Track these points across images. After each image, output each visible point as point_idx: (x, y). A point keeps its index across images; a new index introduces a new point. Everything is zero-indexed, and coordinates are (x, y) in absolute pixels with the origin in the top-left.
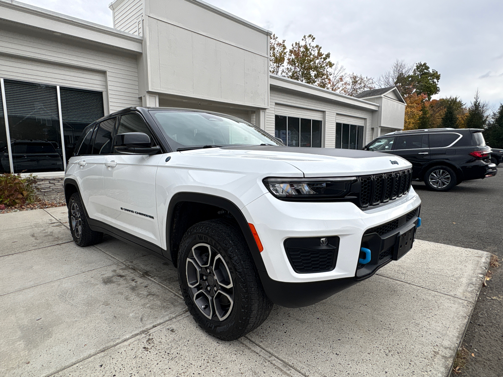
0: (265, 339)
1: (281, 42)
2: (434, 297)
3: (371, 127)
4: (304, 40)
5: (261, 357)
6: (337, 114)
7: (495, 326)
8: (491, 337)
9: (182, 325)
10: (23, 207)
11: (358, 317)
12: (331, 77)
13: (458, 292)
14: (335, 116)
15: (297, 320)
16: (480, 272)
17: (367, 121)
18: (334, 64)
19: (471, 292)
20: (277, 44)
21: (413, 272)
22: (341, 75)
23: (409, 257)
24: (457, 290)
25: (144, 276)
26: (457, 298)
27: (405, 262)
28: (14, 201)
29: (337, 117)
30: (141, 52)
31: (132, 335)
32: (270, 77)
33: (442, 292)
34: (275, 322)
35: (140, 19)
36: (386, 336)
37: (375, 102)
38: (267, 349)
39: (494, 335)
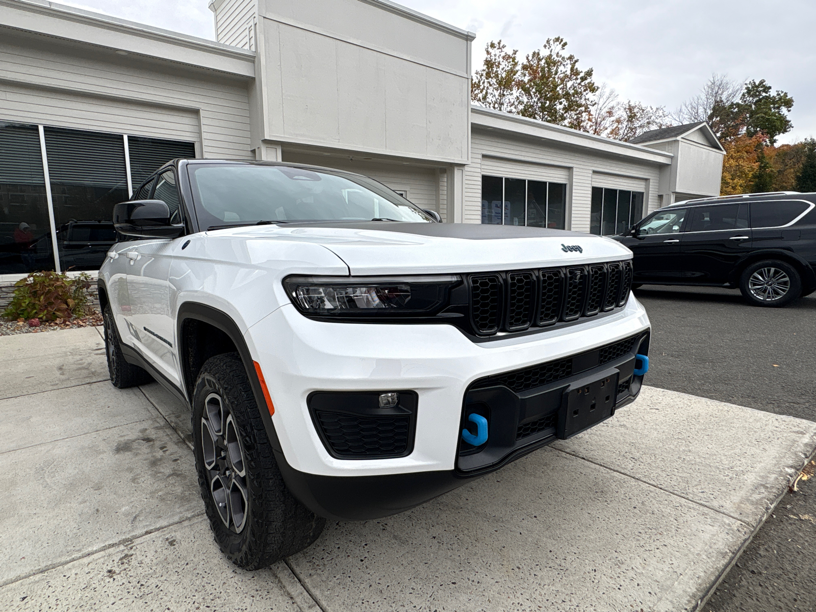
0: (319, 572)
1: (510, 53)
2: (676, 508)
3: (657, 194)
4: (548, 46)
5: (295, 605)
6: (595, 172)
7: (786, 577)
8: (771, 600)
9: (193, 533)
10: (67, 323)
11: (510, 540)
12: (593, 110)
13: (728, 502)
14: (590, 175)
15: (395, 537)
16: (790, 462)
17: (651, 184)
18: (598, 88)
19: (756, 503)
20: (503, 58)
21: (653, 458)
22: (610, 105)
23: (658, 427)
24: (728, 497)
25: (184, 442)
26: (724, 513)
27: (647, 436)
28: (54, 313)
29: (594, 176)
30: (254, 76)
31: (104, 545)
32: (472, 112)
33: (696, 499)
34: (353, 539)
35: (252, 23)
36: (547, 581)
37: (665, 150)
38: (313, 591)
39: (779, 595)
